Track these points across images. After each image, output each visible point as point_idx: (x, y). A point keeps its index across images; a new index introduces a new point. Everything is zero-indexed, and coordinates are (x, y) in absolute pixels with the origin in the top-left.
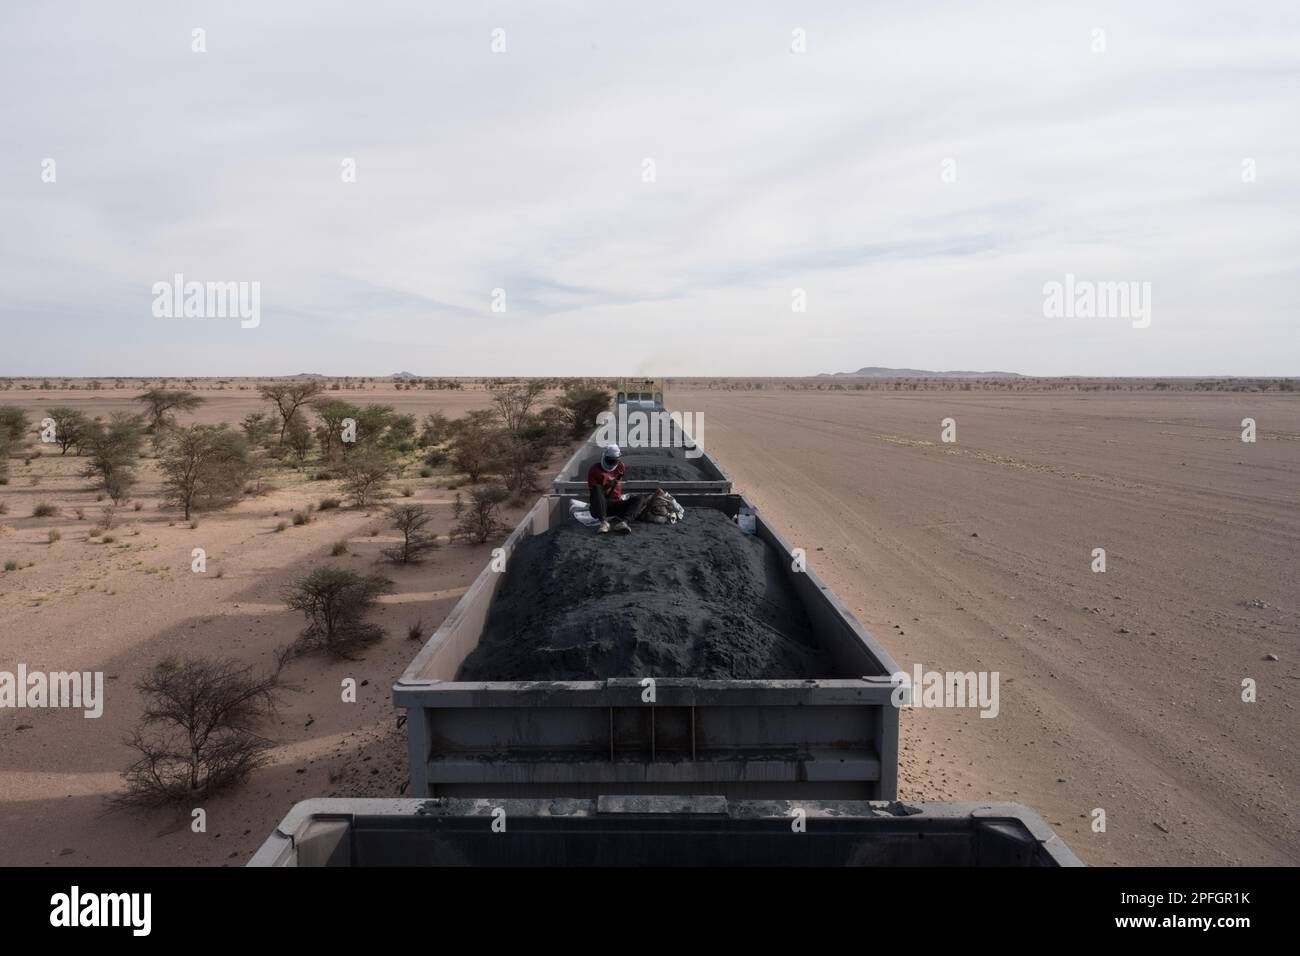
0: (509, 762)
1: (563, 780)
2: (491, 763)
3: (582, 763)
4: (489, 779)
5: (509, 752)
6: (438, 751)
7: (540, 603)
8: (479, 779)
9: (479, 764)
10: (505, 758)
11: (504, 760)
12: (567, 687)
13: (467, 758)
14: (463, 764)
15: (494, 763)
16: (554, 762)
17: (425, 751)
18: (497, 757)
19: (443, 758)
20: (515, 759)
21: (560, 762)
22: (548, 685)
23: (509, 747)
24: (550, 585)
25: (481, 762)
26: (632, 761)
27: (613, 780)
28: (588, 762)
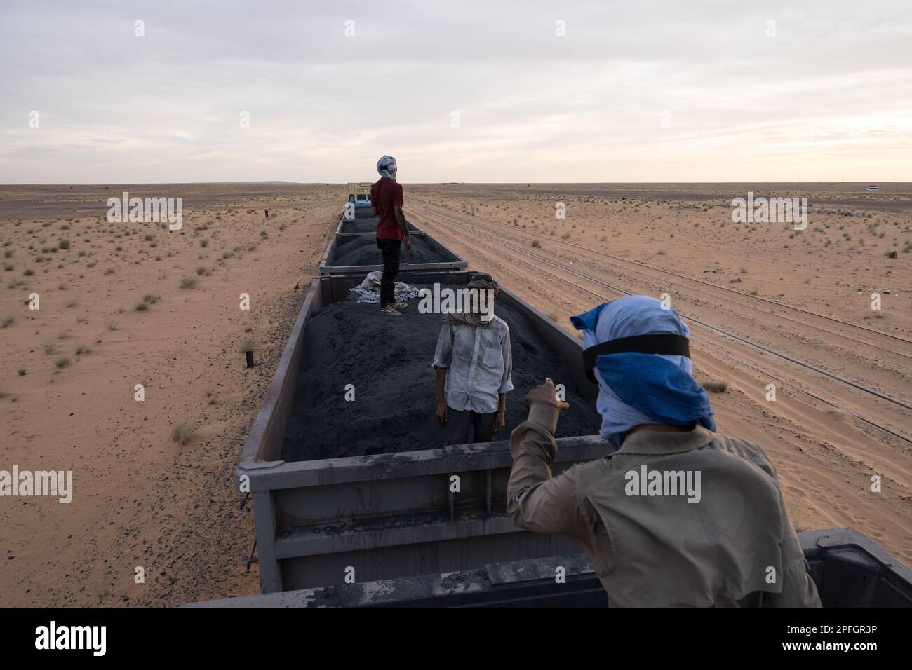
0: (356, 531)
1: (408, 542)
2: (338, 534)
3: (425, 525)
4: (338, 549)
5: (353, 521)
6: (283, 527)
7: (342, 373)
8: (326, 550)
9: (327, 536)
10: (351, 528)
11: (350, 530)
12: (410, 458)
13: (314, 531)
14: (310, 537)
15: (342, 534)
16: (398, 527)
17: (271, 530)
18: (342, 528)
19: (290, 533)
20: (361, 528)
21: (404, 526)
22: (391, 458)
23: (353, 515)
24: (350, 356)
25: (328, 534)
26: (471, 519)
27: (454, 536)
28: (430, 523)
